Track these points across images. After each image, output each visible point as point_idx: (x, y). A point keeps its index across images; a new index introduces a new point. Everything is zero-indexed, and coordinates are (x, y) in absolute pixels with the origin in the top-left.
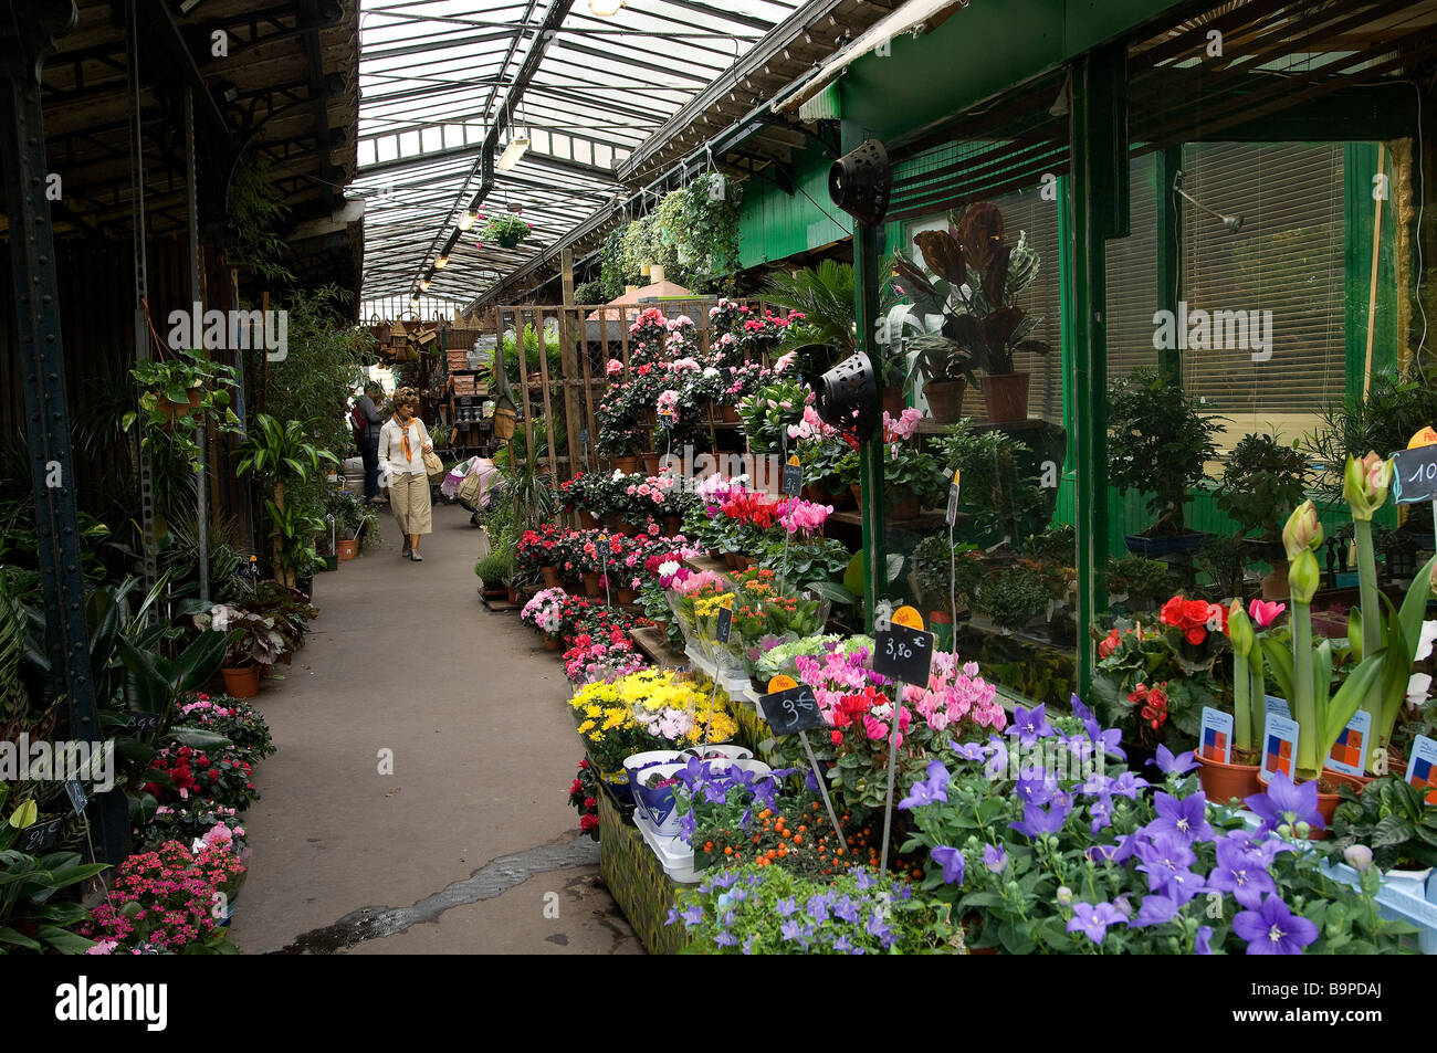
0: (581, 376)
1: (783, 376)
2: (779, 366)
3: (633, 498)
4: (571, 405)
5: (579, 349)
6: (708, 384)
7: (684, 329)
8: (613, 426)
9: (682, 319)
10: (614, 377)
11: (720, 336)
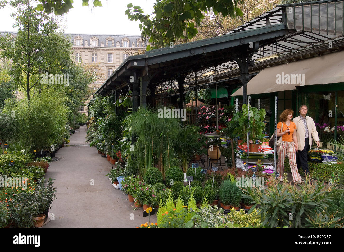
0: (193, 114)
1: (223, 115)
2: (222, 114)
3: (204, 128)
4: (192, 118)
5: (193, 111)
6: (213, 116)
7: (208, 109)
8: (200, 120)
9: (208, 108)
10: (200, 114)
11: (213, 110)
